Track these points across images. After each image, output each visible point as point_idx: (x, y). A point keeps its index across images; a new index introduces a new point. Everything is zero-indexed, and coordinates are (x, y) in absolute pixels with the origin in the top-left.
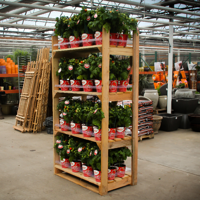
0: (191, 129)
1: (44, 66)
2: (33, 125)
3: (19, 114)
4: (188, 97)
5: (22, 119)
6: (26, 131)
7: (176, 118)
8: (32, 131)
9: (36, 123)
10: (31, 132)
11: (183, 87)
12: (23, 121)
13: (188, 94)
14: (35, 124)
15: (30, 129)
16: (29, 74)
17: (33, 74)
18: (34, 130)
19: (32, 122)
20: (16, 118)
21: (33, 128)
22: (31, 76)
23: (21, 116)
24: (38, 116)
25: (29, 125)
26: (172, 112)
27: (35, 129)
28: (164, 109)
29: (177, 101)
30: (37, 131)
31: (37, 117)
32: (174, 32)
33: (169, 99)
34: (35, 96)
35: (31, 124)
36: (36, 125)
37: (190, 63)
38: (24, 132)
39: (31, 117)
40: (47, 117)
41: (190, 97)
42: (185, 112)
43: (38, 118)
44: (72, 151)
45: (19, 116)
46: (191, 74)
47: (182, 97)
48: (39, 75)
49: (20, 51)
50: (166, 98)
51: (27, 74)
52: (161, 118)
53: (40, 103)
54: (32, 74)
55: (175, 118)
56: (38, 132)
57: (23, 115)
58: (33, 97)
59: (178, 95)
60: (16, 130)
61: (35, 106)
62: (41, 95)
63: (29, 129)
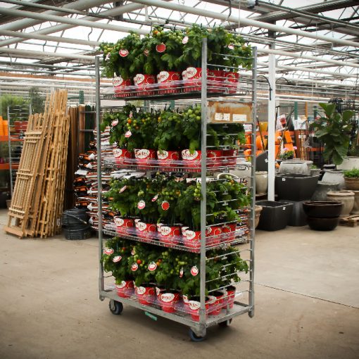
0: (308, 226)
1: (58, 121)
2: (40, 224)
3: (14, 206)
4: (301, 173)
5: (20, 214)
6: (28, 235)
7: (284, 209)
8: (39, 235)
9: (46, 220)
10: (37, 236)
11: (291, 158)
12: (21, 217)
13: (300, 169)
14: (43, 222)
15: (35, 233)
16: (32, 135)
17: (40, 135)
18: (42, 233)
19: (37, 219)
20: (9, 213)
21: (39, 229)
22: (36, 140)
23: (17, 209)
24: (48, 208)
25: (33, 225)
26: (276, 199)
27: (44, 231)
28: (262, 194)
29: (284, 180)
30: (47, 234)
31: (47, 211)
32: (276, 66)
33: (270, 176)
34: (42, 174)
35: (37, 222)
36: (45, 225)
37: (296, 119)
38: (24, 237)
39: (36, 211)
40: (64, 210)
41: (303, 173)
42: (297, 199)
43: (49, 213)
44: (141, 265)
45: (14, 210)
46: (300, 137)
47: (292, 173)
48: (49, 137)
49: (10, 97)
50: (265, 176)
51: (28, 135)
52: (260, 208)
53: (53, 187)
54: (37, 135)
55: (282, 208)
56: (49, 236)
57: (21, 207)
58: (39, 176)
59: (285, 171)
60: (8, 233)
61: (43, 191)
62: (53, 172)
63: (33, 232)
